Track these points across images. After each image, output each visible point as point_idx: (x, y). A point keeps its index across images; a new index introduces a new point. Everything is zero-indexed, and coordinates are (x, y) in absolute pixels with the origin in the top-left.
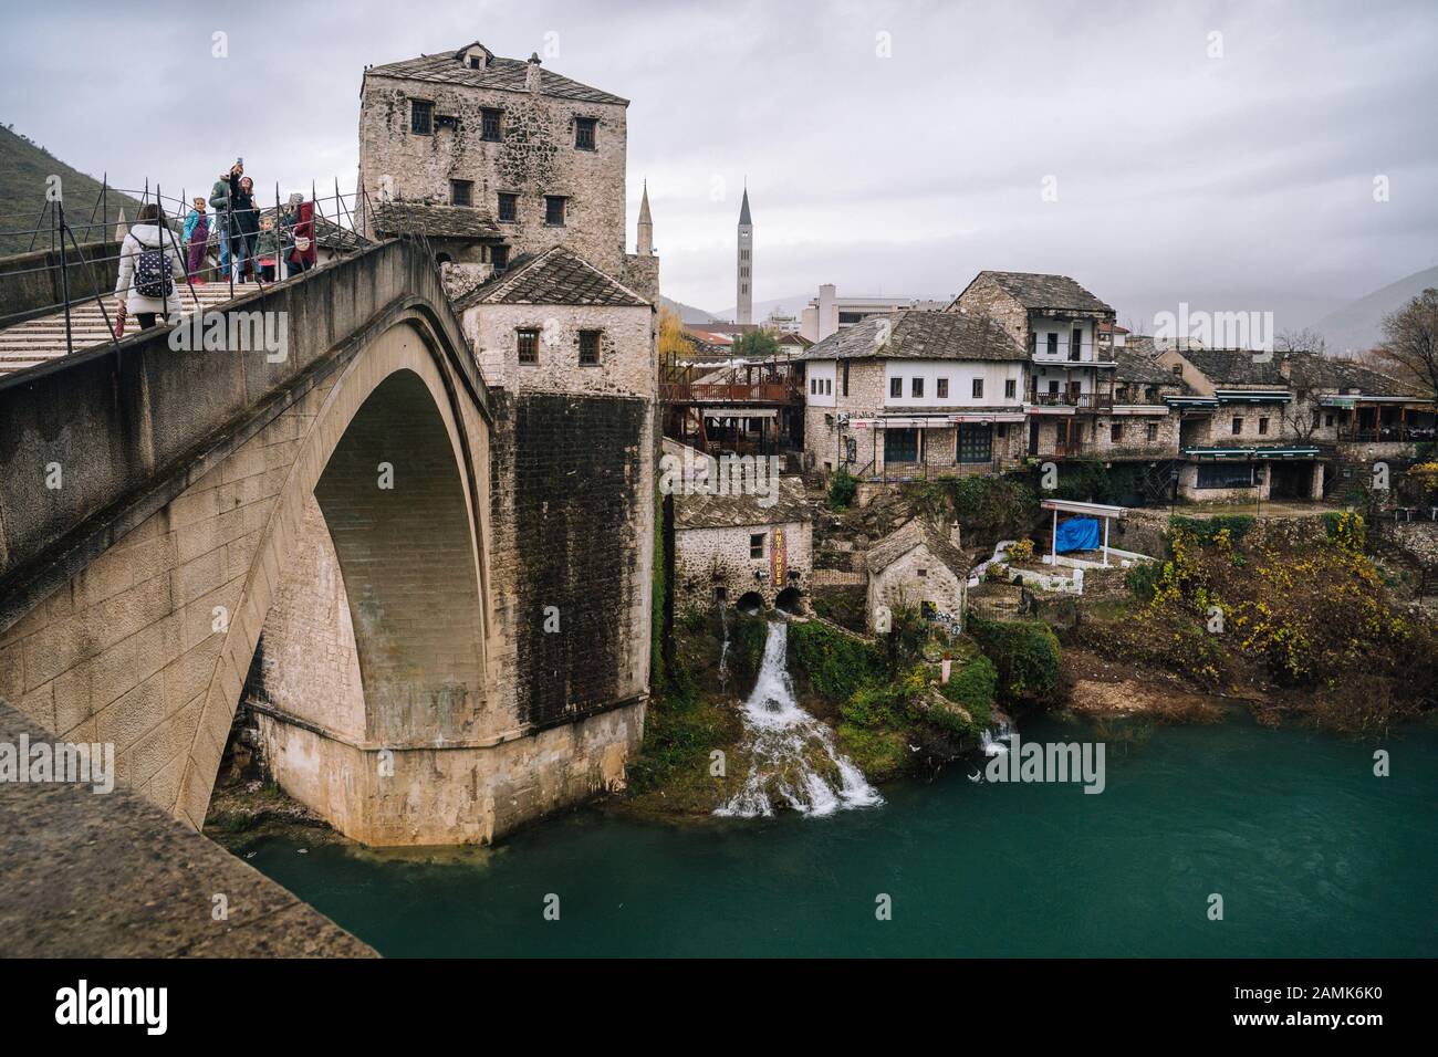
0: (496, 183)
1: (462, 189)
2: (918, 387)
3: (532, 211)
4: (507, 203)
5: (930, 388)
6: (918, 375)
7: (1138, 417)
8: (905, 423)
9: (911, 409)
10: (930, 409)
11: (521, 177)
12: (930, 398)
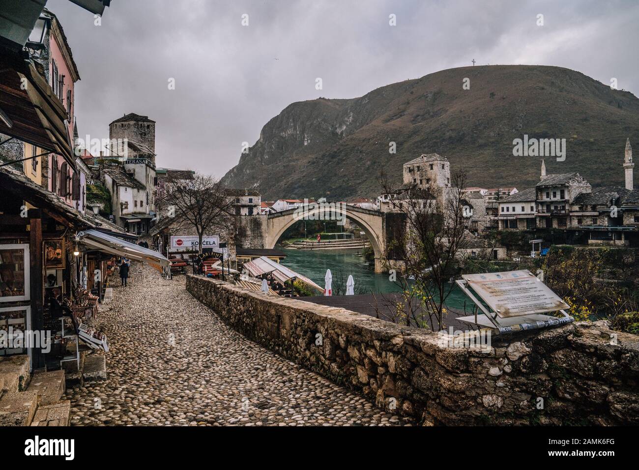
0: (419, 178)
1: (415, 180)
2: (508, 209)
3: (424, 182)
4: (421, 181)
5: (511, 209)
6: (508, 206)
7: (588, 216)
8: (505, 218)
9: (506, 215)
10: (511, 215)
11: (422, 177)
12: (511, 212)
